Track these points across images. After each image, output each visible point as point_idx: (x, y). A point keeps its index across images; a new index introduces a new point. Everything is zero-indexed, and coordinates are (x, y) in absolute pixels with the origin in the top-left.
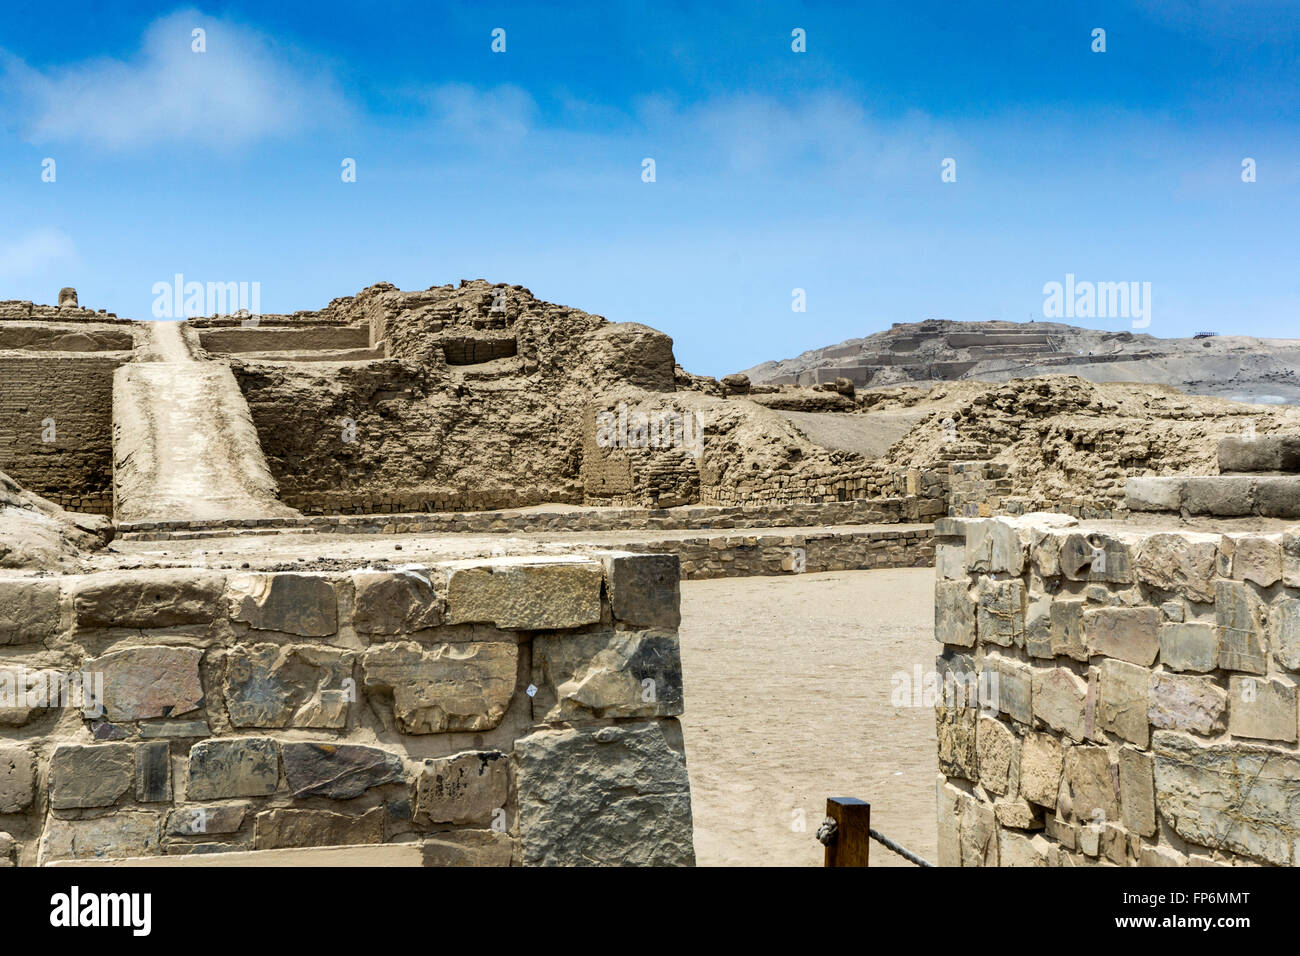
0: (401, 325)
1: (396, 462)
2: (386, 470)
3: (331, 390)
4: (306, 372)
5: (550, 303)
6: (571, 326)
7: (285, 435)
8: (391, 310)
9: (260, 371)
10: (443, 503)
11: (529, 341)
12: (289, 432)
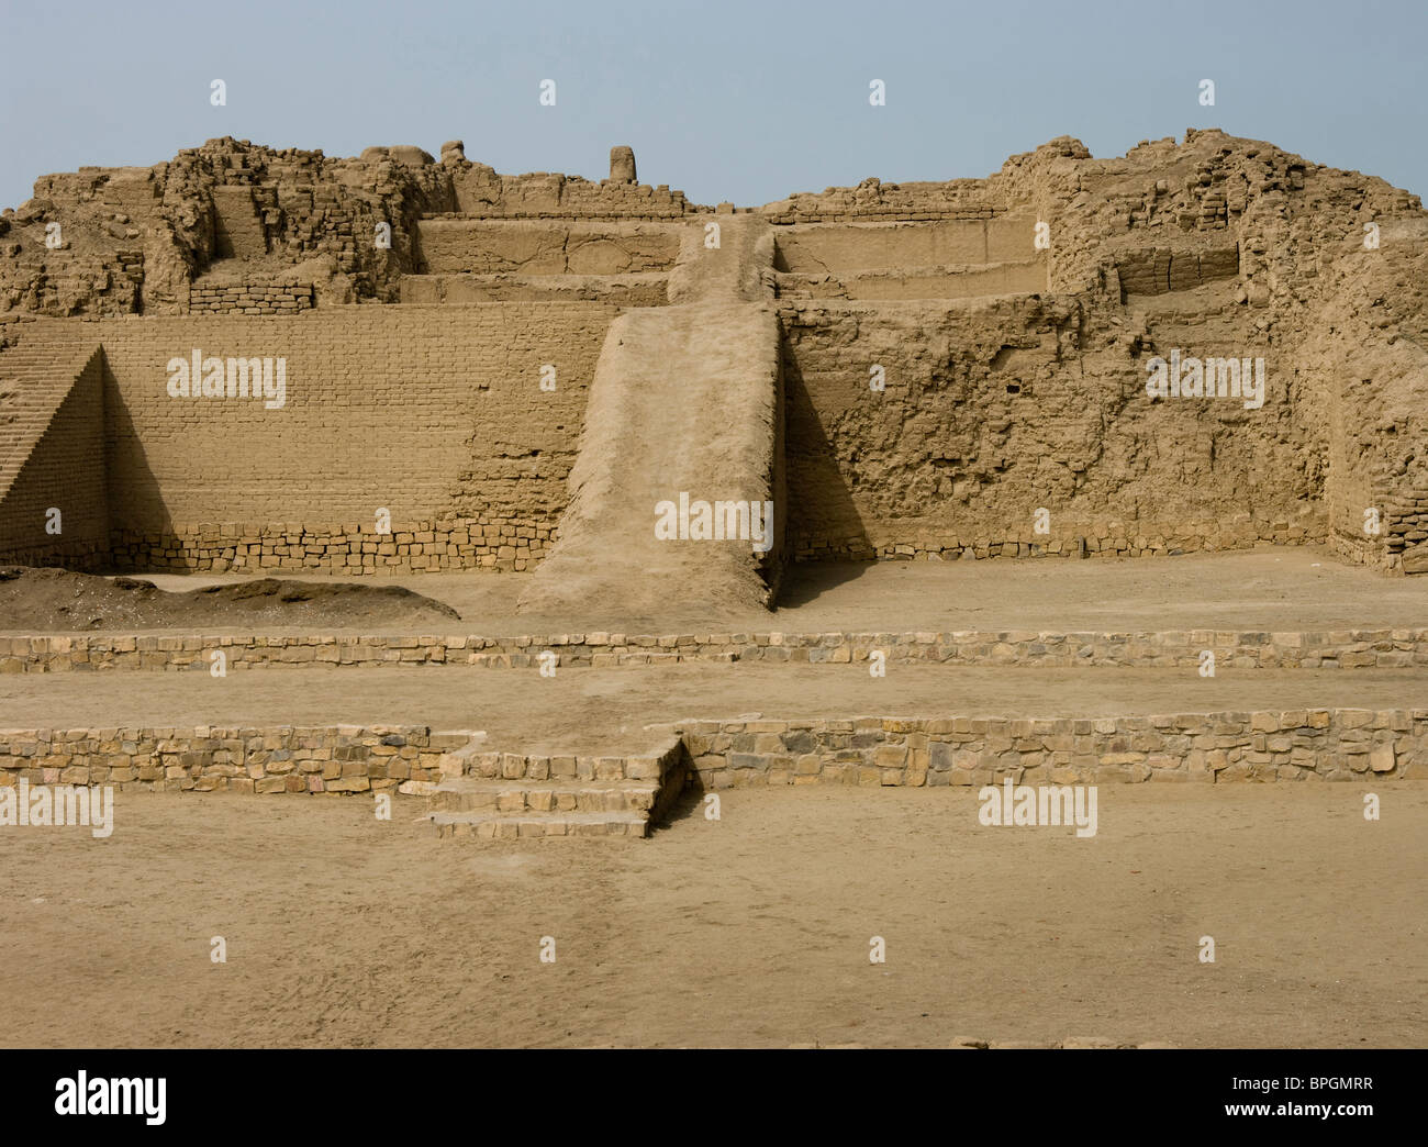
0: (1070, 222)
1: (1028, 471)
2: (1012, 485)
3: (931, 350)
4: (893, 319)
5: (1330, 166)
6: (1322, 227)
7: (857, 426)
8: (1058, 194)
9: (822, 320)
10: (1100, 541)
11: (1258, 252)
12: (865, 421)
